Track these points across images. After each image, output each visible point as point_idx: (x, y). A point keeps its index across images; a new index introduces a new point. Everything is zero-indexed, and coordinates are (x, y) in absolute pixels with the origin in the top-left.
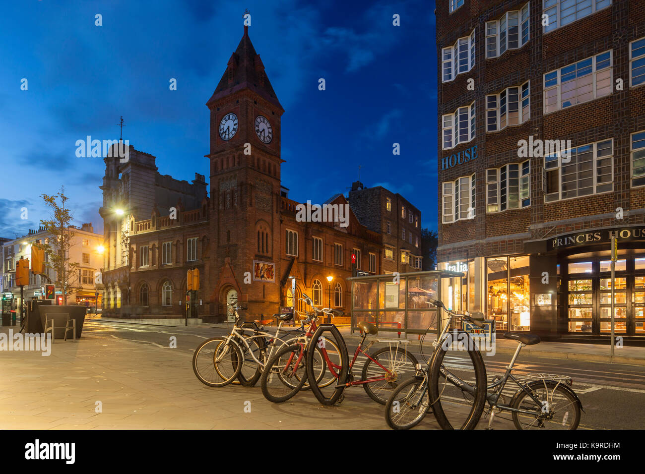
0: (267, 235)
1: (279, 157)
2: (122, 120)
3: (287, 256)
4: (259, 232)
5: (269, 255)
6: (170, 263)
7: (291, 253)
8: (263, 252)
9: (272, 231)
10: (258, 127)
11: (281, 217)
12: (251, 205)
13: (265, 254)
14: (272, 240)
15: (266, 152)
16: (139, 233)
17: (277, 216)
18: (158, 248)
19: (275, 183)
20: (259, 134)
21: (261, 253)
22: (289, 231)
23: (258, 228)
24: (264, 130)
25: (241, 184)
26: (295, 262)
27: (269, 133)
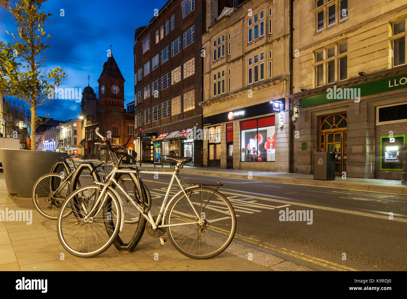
0: (118, 128)
1: (123, 98)
2: (89, 76)
3: (128, 135)
4: (113, 127)
5: (119, 135)
6: (96, 138)
7: (131, 133)
8: (116, 134)
9: (120, 126)
10: (113, 89)
11: (125, 121)
12: (109, 118)
13: (117, 135)
14: (120, 129)
15: (116, 98)
16: (88, 126)
17: (122, 121)
18: (93, 132)
19: (121, 108)
20: (113, 91)
21: (115, 135)
22: (130, 125)
23: (113, 126)
24: (115, 90)
25: (106, 111)
26: (132, 137)
27: (118, 90)
